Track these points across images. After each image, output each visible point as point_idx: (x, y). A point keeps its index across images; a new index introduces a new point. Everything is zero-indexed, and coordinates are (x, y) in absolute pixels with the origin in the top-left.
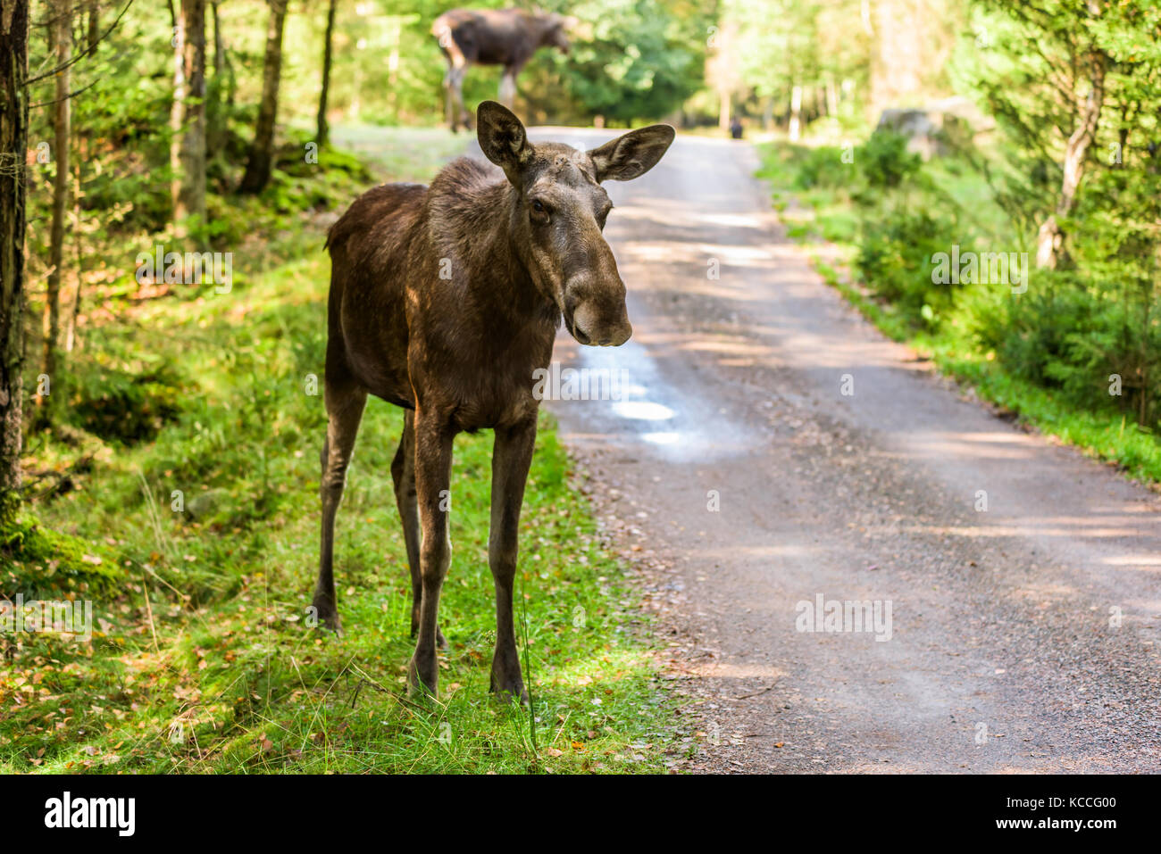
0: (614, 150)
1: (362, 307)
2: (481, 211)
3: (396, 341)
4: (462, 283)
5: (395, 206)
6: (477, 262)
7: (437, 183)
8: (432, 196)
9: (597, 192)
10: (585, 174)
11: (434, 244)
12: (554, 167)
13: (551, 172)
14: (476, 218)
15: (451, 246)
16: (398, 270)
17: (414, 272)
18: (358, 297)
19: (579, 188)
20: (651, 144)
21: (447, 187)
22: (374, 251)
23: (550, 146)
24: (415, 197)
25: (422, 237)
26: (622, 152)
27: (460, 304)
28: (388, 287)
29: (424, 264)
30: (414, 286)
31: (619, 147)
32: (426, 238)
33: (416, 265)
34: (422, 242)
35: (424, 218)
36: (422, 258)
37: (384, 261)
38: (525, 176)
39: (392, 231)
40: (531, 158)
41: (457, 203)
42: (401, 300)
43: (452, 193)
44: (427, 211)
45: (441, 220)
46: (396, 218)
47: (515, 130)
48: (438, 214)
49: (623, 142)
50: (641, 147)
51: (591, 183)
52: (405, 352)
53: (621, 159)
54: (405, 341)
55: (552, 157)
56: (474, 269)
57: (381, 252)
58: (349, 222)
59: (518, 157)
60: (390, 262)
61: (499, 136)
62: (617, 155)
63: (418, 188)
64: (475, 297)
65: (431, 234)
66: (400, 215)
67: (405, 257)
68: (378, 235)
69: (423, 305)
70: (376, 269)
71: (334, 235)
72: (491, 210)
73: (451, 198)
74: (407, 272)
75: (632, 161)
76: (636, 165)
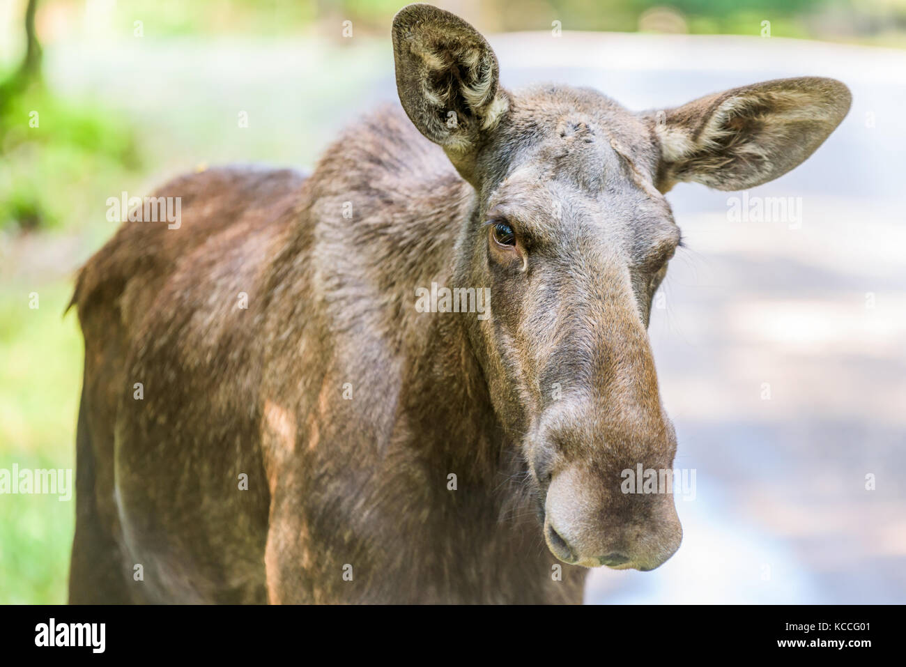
0: (705, 121)
1: (162, 447)
2: (424, 230)
3: (243, 520)
4: (386, 393)
5: (231, 217)
6: (415, 347)
7: (329, 163)
8: (317, 195)
9: (648, 209)
10: (626, 163)
11: (325, 302)
12: (553, 143)
13: (545, 155)
14: (412, 244)
15: (362, 304)
16: (243, 360)
17: (279, 366)
18: (152, 423)
19: (604, 197)
20: (795, 116)
21: (352, 174)
22: (189, 318)
23: (553, 92)
24: (275, 195)
25: (298, 285)
26: (725, 126)
27: (381, 439)
28: (221, 398)
29: (303, 345)
30: (281, 394)
31: (718, 116)
32: (307, 288)
33: (282, 348)
34: (297, 297)
35: (301, 242)
36: (298, 331)
37: (212, 341)
38: (489, 159)
39: (229, 273)
40: (505, 120)
41: (374, 210)
42: (251, 428)
43: (363, 187)
44: (309, 225)
45: (338, 248)
46: (236, 243)
47: (472, 60)
48: (332, 234)
49: (728, 106)
50: (769, 119)
51: (636, 186)
52: (262, 544)
53: (723, 141)
54: (262, 521)
55: (552, 120)
56: (411, 360)
57: (202, 320)
58: (122, 253)
59: (479, 118)
60: (226, 343)
61: (438, 81)
62: (712, 131)
63: (282, 176)
64: (411, 426)
65: (317, 279)
66: (244, 236)
67: (259, 330)
68: (194, 283)
69: (301, 441)
70: (193, 360)
71: (90, 283)
72: (442, 228)
73: (361, 199)
74: (263, 364)
75: (749, 148)
76: (754, 159)
